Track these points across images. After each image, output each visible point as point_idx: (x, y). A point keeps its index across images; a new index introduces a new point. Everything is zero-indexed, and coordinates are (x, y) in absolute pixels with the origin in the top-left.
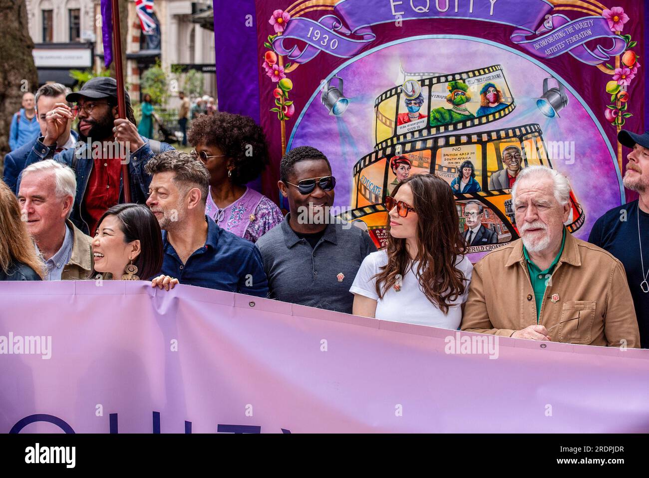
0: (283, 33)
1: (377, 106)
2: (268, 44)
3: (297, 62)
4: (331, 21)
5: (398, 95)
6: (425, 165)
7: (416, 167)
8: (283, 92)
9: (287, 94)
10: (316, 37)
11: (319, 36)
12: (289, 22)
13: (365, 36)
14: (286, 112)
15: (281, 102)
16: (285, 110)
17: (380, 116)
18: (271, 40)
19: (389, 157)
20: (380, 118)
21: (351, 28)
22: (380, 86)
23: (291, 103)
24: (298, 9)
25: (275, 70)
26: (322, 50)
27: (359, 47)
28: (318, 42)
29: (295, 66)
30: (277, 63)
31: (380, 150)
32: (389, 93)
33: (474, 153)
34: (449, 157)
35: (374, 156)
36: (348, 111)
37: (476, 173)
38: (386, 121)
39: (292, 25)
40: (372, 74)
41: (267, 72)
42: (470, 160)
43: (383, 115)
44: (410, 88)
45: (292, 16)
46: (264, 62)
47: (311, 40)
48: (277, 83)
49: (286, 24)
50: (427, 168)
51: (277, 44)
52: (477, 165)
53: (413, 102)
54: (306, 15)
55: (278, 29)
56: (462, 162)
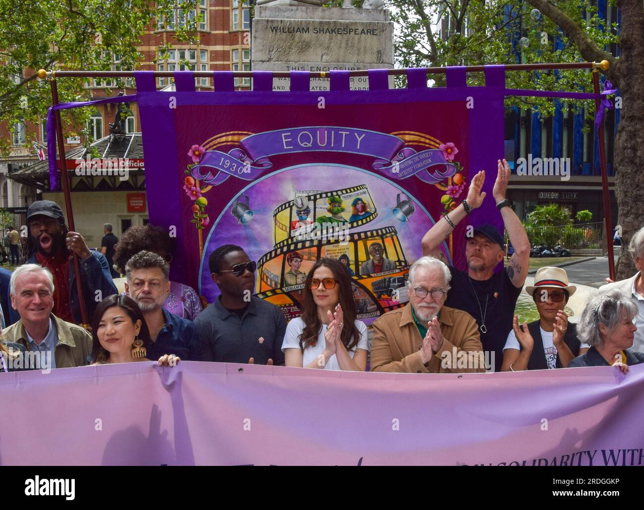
0: (199, 162)
1: (275, 216)
2: (187, 171)
3: (212, 185)
4: (237, 153)
5: (291, 207)
6: (313, 258)
7: (305, 259)
8: (200, 207)
9: (203, 209)
10: (226, 165)
11: (229, 164)
12: (204, 154)
13: (264, 165)
14: (202, 223)
15: (198, 215)
16: (202, 221)
17: (278, 223)
18: (190, 168)
19: (285, 253)
20: (278, 225)
21: (253, 158)
22: (277, 201)
23: (206, 215)
24: (211, 144)
25: (193, 191)
26: (231, 175)
27: (260, 172)
28: (228, 169)
29: (210, 187)
30: (195, 186)
31: (279, 248)
32: (284, 206)
33: (348, 249)
34: (331, 252)
35: (273, 253)
36: (253, 220)
37: (350, 263)
38: (282, 227)
39: (207, 156)
40: (271, 192)
41: (187, 193)
42: (345, 253)
43: (280, 223)
44: (300, 202)
45: (206, 150)
46: (184, 185)
47: (222, 167)
48: (195, 201)
49: (202, 156)
50: (314, 260)
51: (195, 171)
52: (352, 257)
53: (302, 212)
54: (218, 149)
55: (196, 160)
56: (340, 255)
